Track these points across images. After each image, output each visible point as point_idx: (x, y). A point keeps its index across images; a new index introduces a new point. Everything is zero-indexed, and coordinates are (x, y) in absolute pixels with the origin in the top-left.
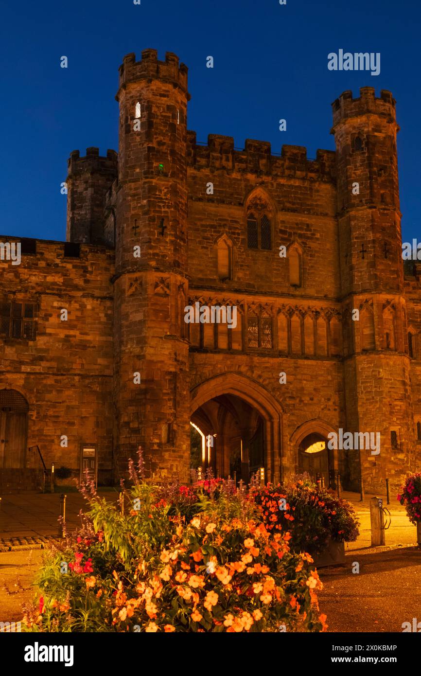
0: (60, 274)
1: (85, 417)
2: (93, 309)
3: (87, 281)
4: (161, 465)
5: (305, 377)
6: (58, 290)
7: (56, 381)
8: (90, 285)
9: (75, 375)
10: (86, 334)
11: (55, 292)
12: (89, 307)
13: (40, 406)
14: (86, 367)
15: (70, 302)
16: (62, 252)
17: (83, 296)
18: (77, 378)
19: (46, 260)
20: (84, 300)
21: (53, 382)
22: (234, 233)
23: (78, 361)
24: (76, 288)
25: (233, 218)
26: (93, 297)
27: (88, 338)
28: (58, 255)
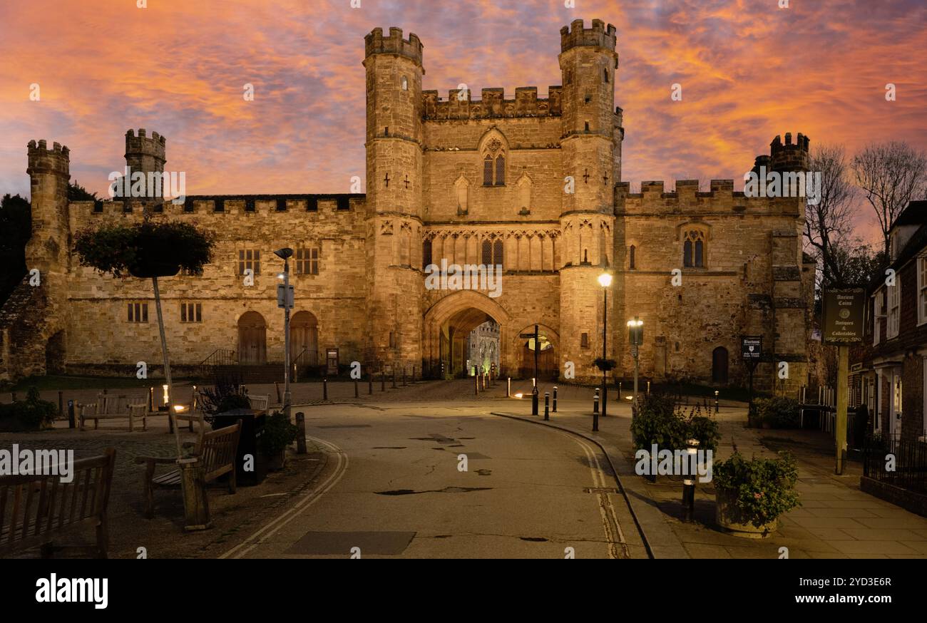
0: (335, 224)
1: (356, 329)
2: (359, 248)
3: (354, 227)
4: (386, 363)
5: (529, 290)
6: (333, 235)
7: (335, 303)
8: (357, 229)
9: (347, 298)
10: (355, 267)
11: (331, 237)
12: (356, 247)
13: (324, 322)
14: (355, 292)
15: (343, 244)
16: (336, 206)
17: (352, 239)
18: (349, 300)
19: (324, 214)
20: (352, 242)
21: (332, 305)
22: (470, 174)
23: (349, 288)
24: (347, 232)
25: (468, 161)
26: (359, 239)
27: (357, 270)
28: (333, 209)
